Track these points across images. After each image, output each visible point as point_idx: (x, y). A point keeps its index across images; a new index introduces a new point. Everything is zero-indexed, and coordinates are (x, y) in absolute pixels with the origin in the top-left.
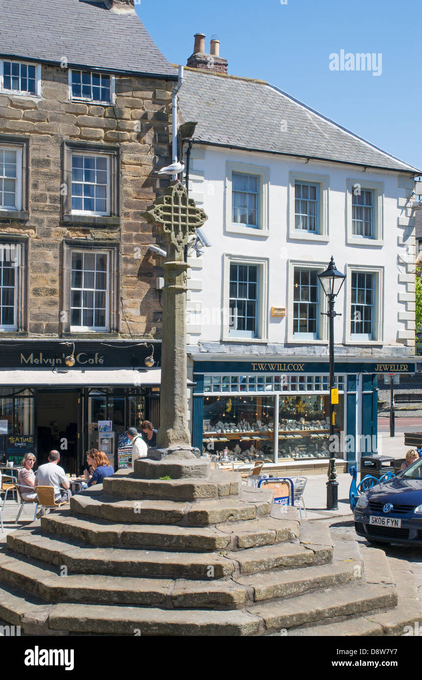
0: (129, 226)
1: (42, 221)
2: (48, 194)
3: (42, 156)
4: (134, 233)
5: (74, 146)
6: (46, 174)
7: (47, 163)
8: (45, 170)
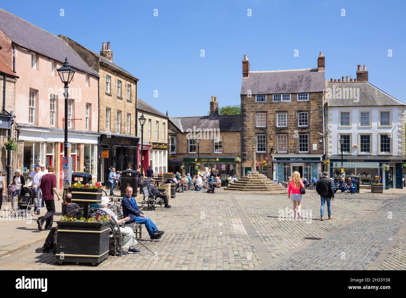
0: (312, 128)
1: (292, 128)
2: (293, 122)
3: (291, 114)
4: (314, 130)
5: (298, 111)
6: (292, 118)
7: (293, 116)
8: (292, 117)
